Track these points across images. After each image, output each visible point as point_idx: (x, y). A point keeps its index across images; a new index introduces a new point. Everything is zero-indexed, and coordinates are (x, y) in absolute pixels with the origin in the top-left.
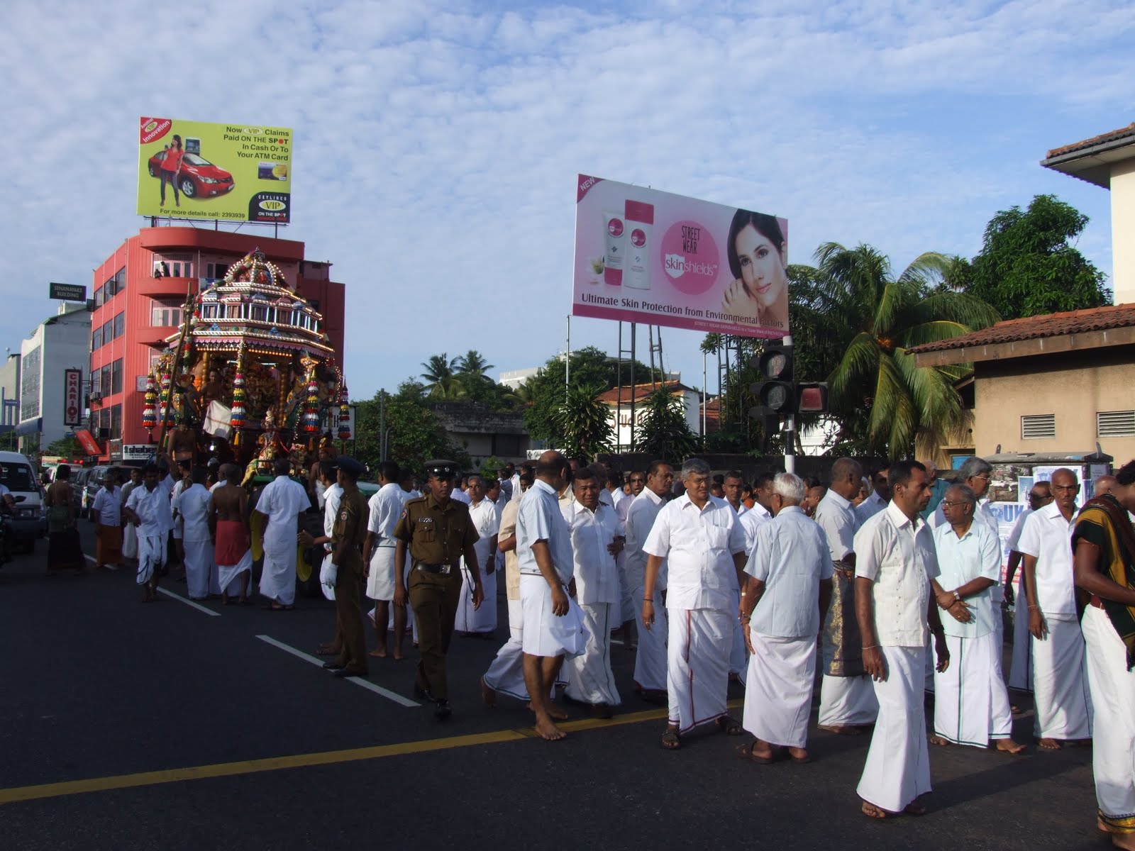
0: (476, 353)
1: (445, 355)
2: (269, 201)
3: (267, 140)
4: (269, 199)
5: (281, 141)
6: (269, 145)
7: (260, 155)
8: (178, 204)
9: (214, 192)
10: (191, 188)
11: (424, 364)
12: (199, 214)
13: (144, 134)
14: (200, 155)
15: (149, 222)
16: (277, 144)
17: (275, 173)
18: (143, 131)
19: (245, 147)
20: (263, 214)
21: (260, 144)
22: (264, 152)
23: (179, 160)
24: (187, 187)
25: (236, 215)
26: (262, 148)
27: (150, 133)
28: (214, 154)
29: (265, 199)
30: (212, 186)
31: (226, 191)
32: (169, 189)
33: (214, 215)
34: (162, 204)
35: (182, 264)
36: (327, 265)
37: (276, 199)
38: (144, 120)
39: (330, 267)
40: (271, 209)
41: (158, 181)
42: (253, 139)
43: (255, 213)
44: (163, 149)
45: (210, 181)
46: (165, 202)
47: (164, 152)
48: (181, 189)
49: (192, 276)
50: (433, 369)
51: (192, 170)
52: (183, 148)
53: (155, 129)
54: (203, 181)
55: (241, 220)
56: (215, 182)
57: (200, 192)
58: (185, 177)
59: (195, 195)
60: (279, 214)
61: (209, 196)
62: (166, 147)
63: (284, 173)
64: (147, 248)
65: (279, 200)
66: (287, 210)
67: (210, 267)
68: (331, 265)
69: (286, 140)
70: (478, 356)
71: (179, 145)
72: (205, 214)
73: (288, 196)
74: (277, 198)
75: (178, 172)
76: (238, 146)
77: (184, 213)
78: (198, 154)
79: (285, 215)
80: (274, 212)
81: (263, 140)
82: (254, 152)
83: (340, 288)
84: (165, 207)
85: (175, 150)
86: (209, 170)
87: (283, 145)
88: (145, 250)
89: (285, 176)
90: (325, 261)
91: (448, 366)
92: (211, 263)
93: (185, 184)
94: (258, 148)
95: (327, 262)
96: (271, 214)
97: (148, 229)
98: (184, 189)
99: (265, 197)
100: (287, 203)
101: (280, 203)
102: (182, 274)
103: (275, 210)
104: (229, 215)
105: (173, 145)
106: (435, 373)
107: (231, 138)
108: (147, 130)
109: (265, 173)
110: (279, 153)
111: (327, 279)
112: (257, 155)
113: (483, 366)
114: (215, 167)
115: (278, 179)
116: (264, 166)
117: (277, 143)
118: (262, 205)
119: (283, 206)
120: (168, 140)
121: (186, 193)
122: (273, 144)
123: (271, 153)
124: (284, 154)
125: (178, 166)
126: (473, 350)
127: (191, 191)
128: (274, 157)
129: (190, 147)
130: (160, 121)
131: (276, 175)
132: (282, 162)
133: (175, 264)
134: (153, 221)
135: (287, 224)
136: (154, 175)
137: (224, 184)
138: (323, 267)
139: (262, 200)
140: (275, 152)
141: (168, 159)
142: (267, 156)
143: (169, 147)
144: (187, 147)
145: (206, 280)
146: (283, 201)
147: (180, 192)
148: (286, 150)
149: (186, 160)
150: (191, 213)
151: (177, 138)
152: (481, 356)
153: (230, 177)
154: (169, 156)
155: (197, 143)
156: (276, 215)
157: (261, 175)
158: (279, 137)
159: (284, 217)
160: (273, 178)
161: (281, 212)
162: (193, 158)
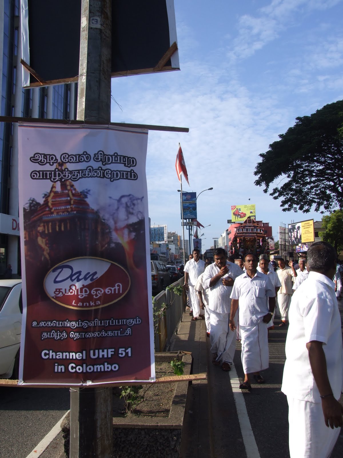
6: (251, 208)
8: (238, 219)
12: (241, 220)
13: (232, 209)
19: (248, 208)
21: (250, 208)
23: (237, 212)
24: (239, 216)
28: (243, 210)
30: (243, 216)
31: (245, 216)
32: (236, 217)
38: (232, 206)
39: (269, 224)
41: (235, 216)
44: (235, 211)
51: (240, 214)
52: (238, 210)
53: (234, 208)
57: (241, 217)
58: (239, 215)
61: (243, 217)
63: (255, 212)
73: (255, 216)
76: (246, 208)
77: (239, 221)
83: (271, 227)
84: (236, 220)
86: (242, 213)
100: (255, 217)
109: (251, 212)
110: (253, 209)
111: (268, 226)
112: (249, 210)
119: (255, 218)
120: (236, 209)
130: (234, 206)
131: (253, 213)
137: (245, 215)
138: (267, 224)
142: (251, 210)
149: (239, 212)
151: (237, 208)
155: (240, 209)
158: (253, 206)
162: (240, 211)
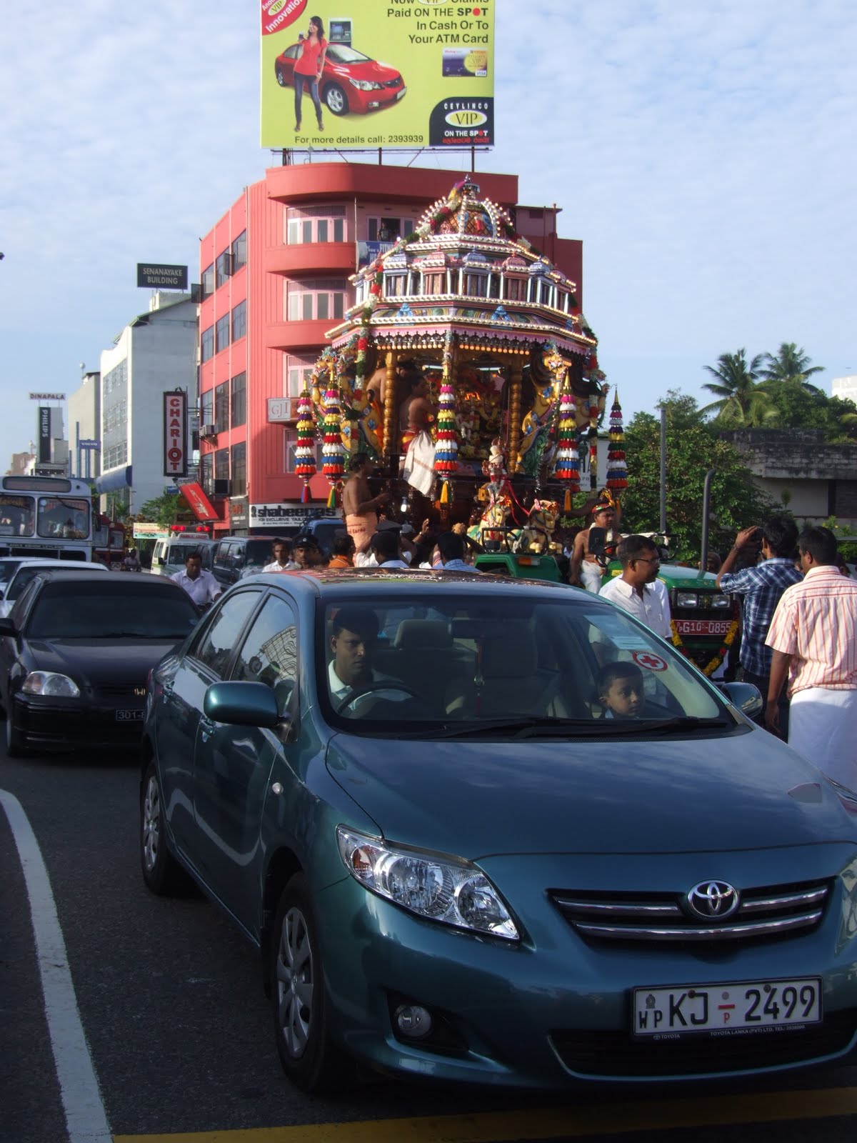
0: (793, 346)
1: (742, 352)
2: (460, 113)
3: (455, 12)
4: (460, 108)
5: (477, 12)
6: (458, 19)
7: (444, 38)
8: (321, 128)
9: (376, 104)
10: (341, 100)
11: (710, 368)
12: (353, 140)
13: (267, 19)
14: (353, 45)
15: (280, 157)
16: (471, 18)
17: (468, 65)
18: (265, 13)
19: (420, 26)
20: (451, 133)
21: (445, 19)
22: (449, 32)
23: (320, 56)
24: (334, 99)
25: (410, 139)
26: (447, 26)
27: (275, 17)
28: (375, 41)
29: (455, 109)
30: (372, 95)
31: (393, 101)
32: (307, 103)
33: (376, 140)
34: (297, 128)
35: (330, 221)
36: (553, 212)
37: (471, 108)
39: (558, 215)
40: (464, 125)
41: (290, 93)
42: (432, 13)
43: (439, 133)
44: (296, 40)
45: (368, 87)
46: (302, 125)
47: (298, 46)
48: (325, 101)
49: (345, 239)
50: (722, 374)
51: (341, 71)
52: (326, 36)
53: (284, 8)
54: (358, 87)
55: (419, 145)
56: (377, 87)
57: (354, 106)
58: (331, 82)
59: (345, 111)
60: (476, 133)
61: (368, 111)
62: (301, 37)
63: (483, 64)
64: (278, 199)
65: (477, 109)
66: (489, 125)
67: (373, 223)
68: (559, 210)
69: (484, 10)
70: (796, 351)
71: (320, 32)
72: (363, 140)
73: (490, 101)
74: (474, 106)
75: (319, 75)
76: (409, 25)
77: (331, 140)
78: (349, 44)
79: (486, 132)
80: (469, 129)
81: (448, 12)
82: (435, 34)
83: (575, 248)
84: (301, 134)
85: (314, 41)
86: (366, 68)
87: (481, 17)
88: (274, 202)
89: (485, 68)
90: (550, 206)
91: (748, 370)
92: (373, 217)
93: (330, 93)
94: (441, 26)
95: (553, 207)
96: (464, 133)
97: (278, 170)
98: (329, 102)
99: (455, 106)
100: (490, 113)
101: (479, 114)
102: (331, 238)
103: (470, 125)
104: (400, 139)
105: (310, 34)
106: (726, 382)
107: (398, 14)
108: (271, 13)
109: (454, 67)
110: (475, 31)
111: (554, 234)
112: (440, 39)
113: (805, 369)
114: (375, 63)
115: (473, 75)
116: (450, 55)
117: (471, 15)
118: (450, 119)
119: (483, 119)
120: (302, 25)
121: (333, 108)
122: (464, 18)
123: (461, 32)
124: (482, 33)
125: (319, 65)
126: (789, 343)
127: (340, 104)
128: (466, 38)
129: (336, 34)
131: (471, 69)
132: (479, 46)
133: (320, 222)
134: (284, 156)
135: (490, 147)
136: (284, 85)
138: (547, 215)
139: (449, 111)
140: (467, 31)
141: (304, 56)
142: (455, 39)
143: (305, 37)
144: (332, 35)
145: (368, 244)
146: (483, 110)
147: (323, 107)
148: (486, 26)
149: (331, 55)
150: (341, 140)
151: (316, 21)
152: (801, 352)
153: (400, 78)
154: (306, 51)
155: (346, 25)
156: (474, 133)
157: (448, 70)
158: (473, 6)
159: (485, 136)
160: (466, 73)
161: (480, 128)
162: (342, 51)
